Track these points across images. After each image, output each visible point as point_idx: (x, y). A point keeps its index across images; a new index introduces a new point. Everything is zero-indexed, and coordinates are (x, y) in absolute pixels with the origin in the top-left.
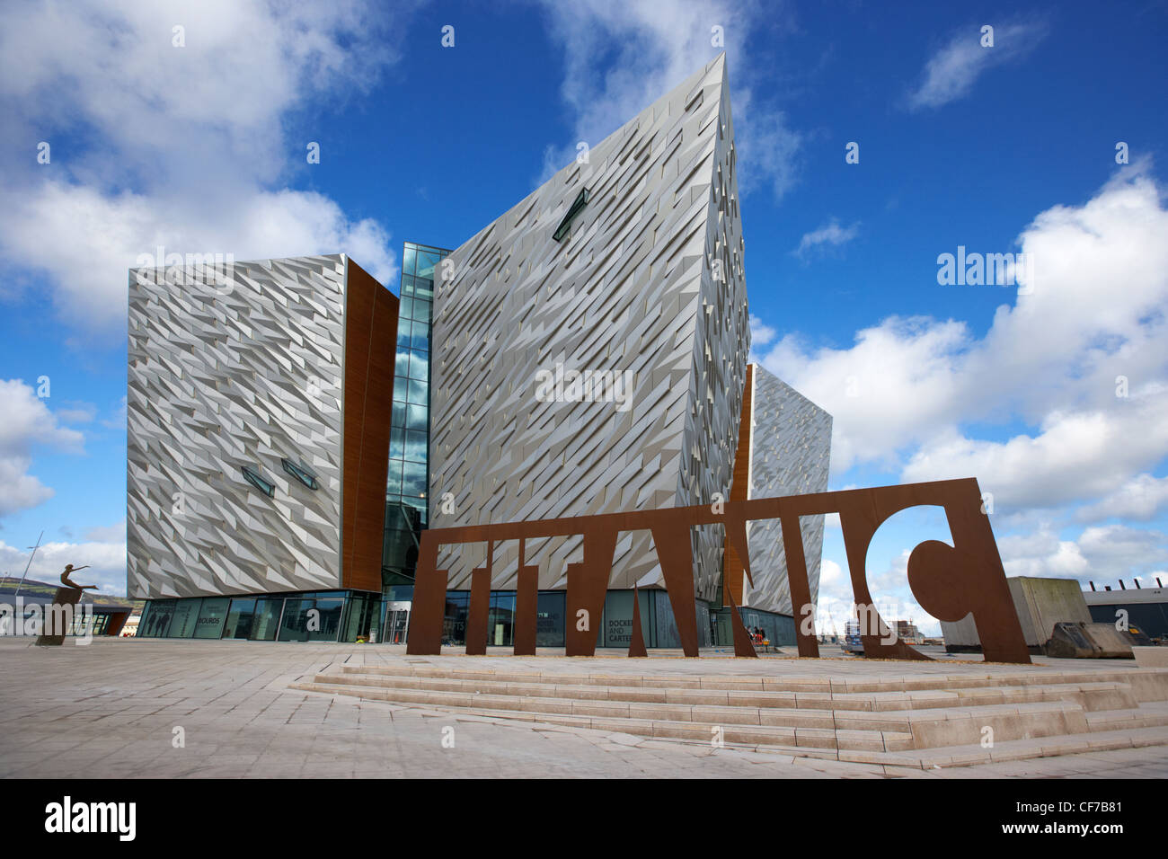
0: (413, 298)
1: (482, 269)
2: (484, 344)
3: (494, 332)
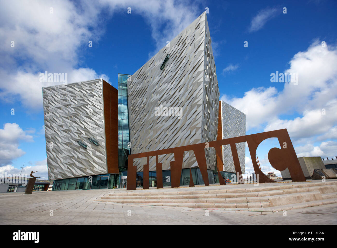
0: (122, 89)
1: (141, 79)
2: (143, 101)
3: (145, 97)
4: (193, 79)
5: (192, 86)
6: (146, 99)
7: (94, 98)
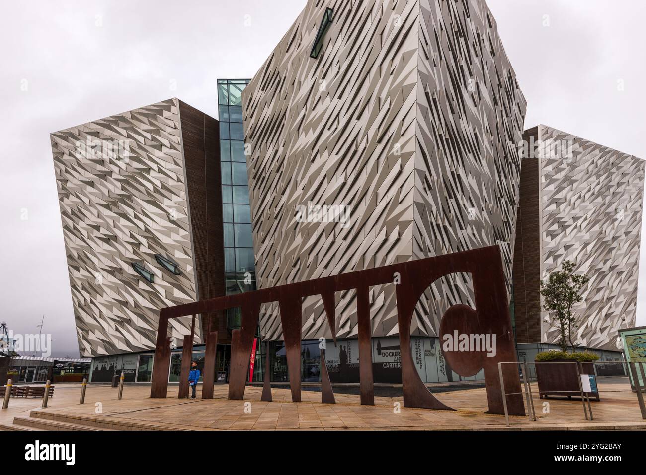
0: (229, 122)
1: (270, 91)
2: (277, 151)
3: (282, 141)
4: (392, 77)
5: (389, 99)
6: (283, 146)
7: (161, 151)
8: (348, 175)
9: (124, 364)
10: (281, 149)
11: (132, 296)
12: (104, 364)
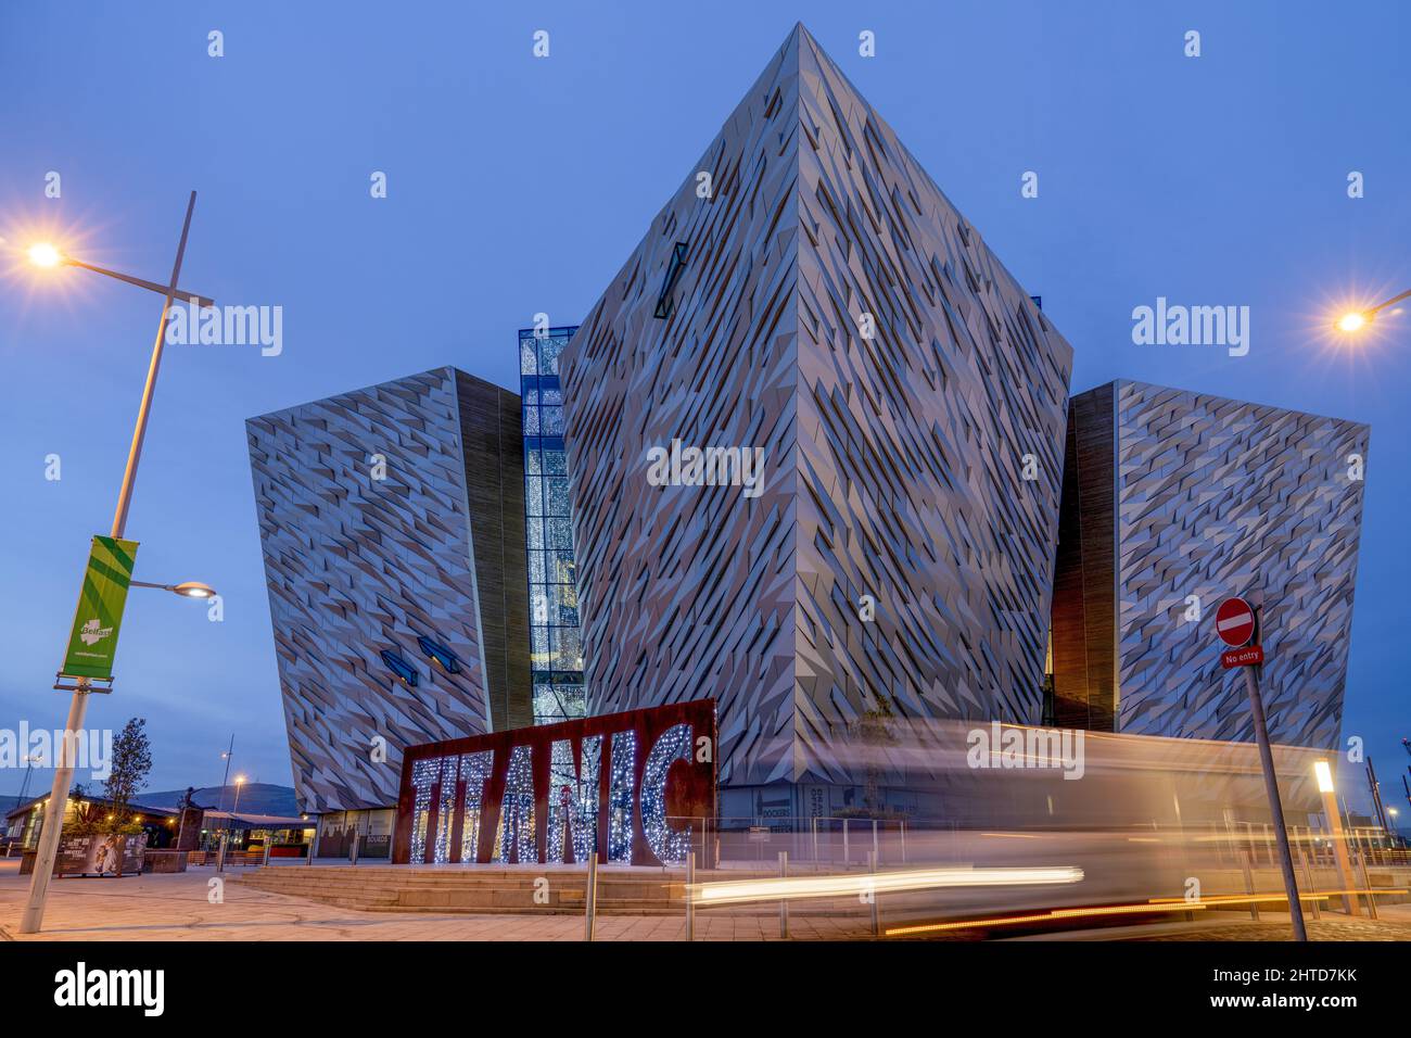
0: (539, 405)
1: (601, 360)
2: (612, 465)
3: (618, 450)
4: (765, 370)
5: (762, 404)
6: (621, 458)
7: (427, 457)
8: (711, 518)
9: (371, 827)
10: (618, 462)
11: (383, 709)
12: (338, 826)
